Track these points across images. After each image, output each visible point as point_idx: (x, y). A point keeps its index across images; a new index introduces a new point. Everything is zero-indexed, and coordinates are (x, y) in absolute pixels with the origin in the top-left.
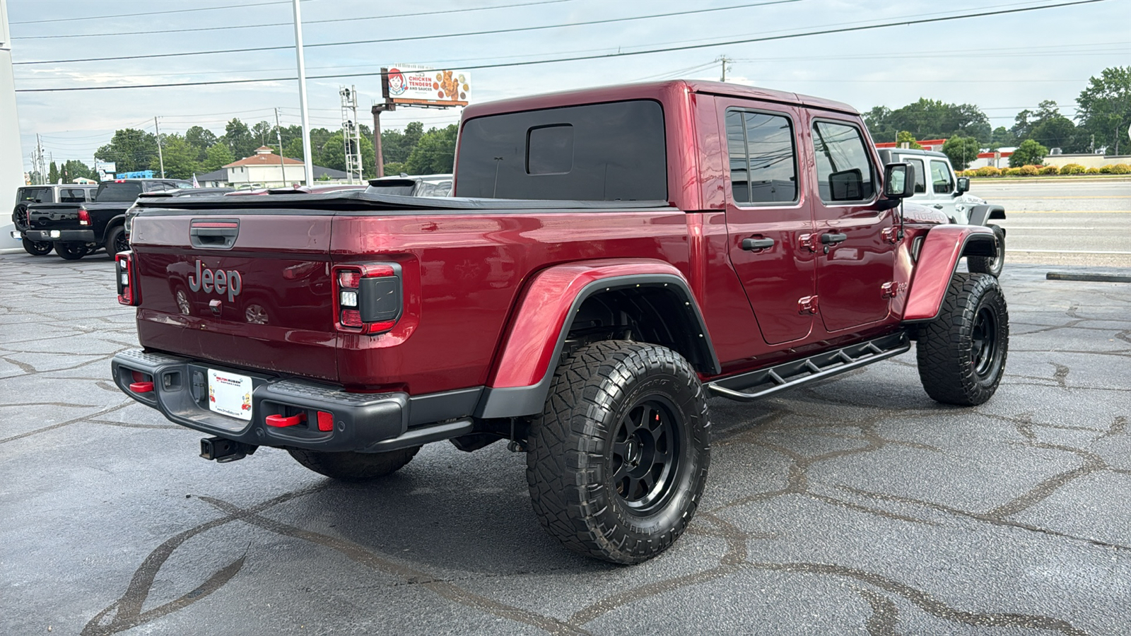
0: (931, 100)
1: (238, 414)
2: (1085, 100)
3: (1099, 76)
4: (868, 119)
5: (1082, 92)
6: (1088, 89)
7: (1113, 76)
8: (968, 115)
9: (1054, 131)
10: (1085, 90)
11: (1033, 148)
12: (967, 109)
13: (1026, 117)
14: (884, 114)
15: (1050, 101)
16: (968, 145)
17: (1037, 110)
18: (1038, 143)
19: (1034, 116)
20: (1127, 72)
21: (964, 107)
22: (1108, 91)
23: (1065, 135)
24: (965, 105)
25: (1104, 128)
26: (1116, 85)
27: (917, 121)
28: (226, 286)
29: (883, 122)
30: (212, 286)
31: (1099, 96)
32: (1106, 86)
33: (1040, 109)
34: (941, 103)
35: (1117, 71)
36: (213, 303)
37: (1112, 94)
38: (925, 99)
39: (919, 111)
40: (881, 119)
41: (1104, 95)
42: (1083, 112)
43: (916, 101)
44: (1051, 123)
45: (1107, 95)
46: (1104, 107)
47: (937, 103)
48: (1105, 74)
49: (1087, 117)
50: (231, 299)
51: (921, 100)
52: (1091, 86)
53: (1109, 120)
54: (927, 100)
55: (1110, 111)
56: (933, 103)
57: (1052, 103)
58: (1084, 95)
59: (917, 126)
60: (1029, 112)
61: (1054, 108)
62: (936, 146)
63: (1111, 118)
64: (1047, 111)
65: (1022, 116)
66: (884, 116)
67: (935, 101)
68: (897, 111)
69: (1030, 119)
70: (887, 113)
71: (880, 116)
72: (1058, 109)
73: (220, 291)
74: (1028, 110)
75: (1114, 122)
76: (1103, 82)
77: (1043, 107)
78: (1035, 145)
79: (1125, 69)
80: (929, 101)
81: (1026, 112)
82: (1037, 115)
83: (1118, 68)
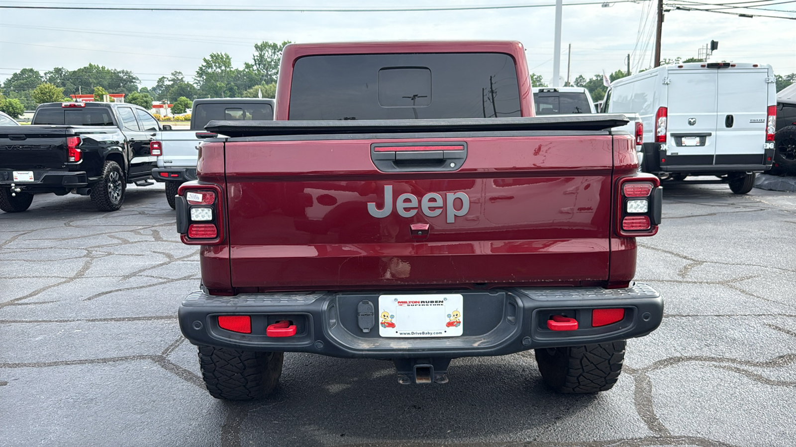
0: (98, 65)
2: (201, 72)
3: (208, 58)
4: (52, 76)
5: (200, 67)
6: (202, 65)
7: (217, 58)
8: (127, 78)
9: (183, 91)
10: (201, 66)
11: (186, 103)
12: (126, 73)
13: (163, 81)
14: (64, 73)
15: (178, 71)
16: (145, 99)
17: (171, 77)
18: (188, 99)
19: (169, 81)
20: (224, 57)
21: (123, 72)
22: (215, 68)
23: (191, 94)
24: (123, 70)
25: (215, 91)
26: (219, 64)
27: (90, 80)
29: (63, 79)
31: (210, 70)
32: (213, 64)
33: (173, 76)
34: (105, 68)
35: (218, 55)
37: (217, 70)
38: (93, 64)
39: (91, 73)
40: (61, 76)
41: (213, 71)
42: (198, 81)
43: (87, 65)
44: (181, 87)
45: (215, 70)
46: (214, 78)
47: (102, 68)
48: (212, 57)
49: (200, 84)
51: (90, 65)
52: (205, 64)
53: (217, 86)
54: (95, 65)
55: (217, 81)
56: (99, 68)
57: (180, 73)
58: (201, 69)
59: (91, 84)
60: (165, 78)
61: (182, 77)
62: (118, 98)
63: (218, 85)
64: (177, 78)
65: (161, 80)
66: (64, 75)
67: (100, 66)
68: (74, 72)
69: (167, 83)
70: (66, 73)
71: (61, 74)
72: (184, 77)
74: (165, 76)
75: (221, 88)
76: (212, 62)
77: (174, 75)
78: (187, 101)
79: (223, 55)
80: (96, 66)
81: (163, 77)
82: (171, 80)
83: (219, 54)
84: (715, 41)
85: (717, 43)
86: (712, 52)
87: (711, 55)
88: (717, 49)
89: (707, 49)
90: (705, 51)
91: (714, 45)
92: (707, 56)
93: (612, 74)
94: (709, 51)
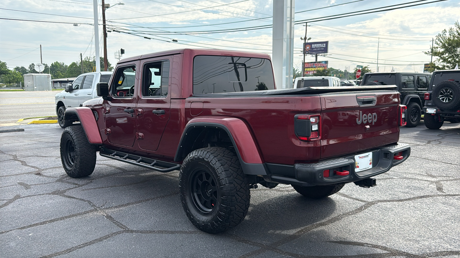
1: (368, 168)
28: (372, 119)
30: (367, 120)
36: (368, 127)
50: (373, 124)
73: (370, 121)
84: (123, 49)
85: (124, 50)
86: (122, 55)
87: (122, 56)
88: (124, 53)
89: (119, 53)
90: (118, 54)
91: (122, 52)
92: (119, 57)
93: (53, 64)
94: (120, 55)
